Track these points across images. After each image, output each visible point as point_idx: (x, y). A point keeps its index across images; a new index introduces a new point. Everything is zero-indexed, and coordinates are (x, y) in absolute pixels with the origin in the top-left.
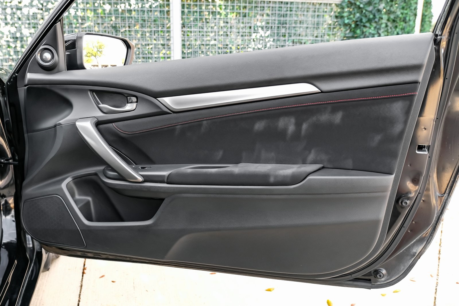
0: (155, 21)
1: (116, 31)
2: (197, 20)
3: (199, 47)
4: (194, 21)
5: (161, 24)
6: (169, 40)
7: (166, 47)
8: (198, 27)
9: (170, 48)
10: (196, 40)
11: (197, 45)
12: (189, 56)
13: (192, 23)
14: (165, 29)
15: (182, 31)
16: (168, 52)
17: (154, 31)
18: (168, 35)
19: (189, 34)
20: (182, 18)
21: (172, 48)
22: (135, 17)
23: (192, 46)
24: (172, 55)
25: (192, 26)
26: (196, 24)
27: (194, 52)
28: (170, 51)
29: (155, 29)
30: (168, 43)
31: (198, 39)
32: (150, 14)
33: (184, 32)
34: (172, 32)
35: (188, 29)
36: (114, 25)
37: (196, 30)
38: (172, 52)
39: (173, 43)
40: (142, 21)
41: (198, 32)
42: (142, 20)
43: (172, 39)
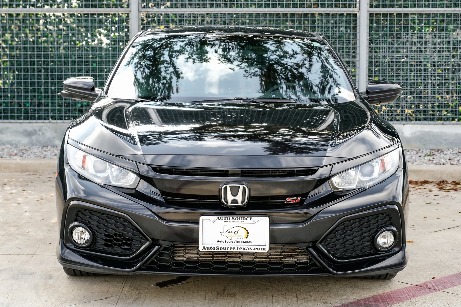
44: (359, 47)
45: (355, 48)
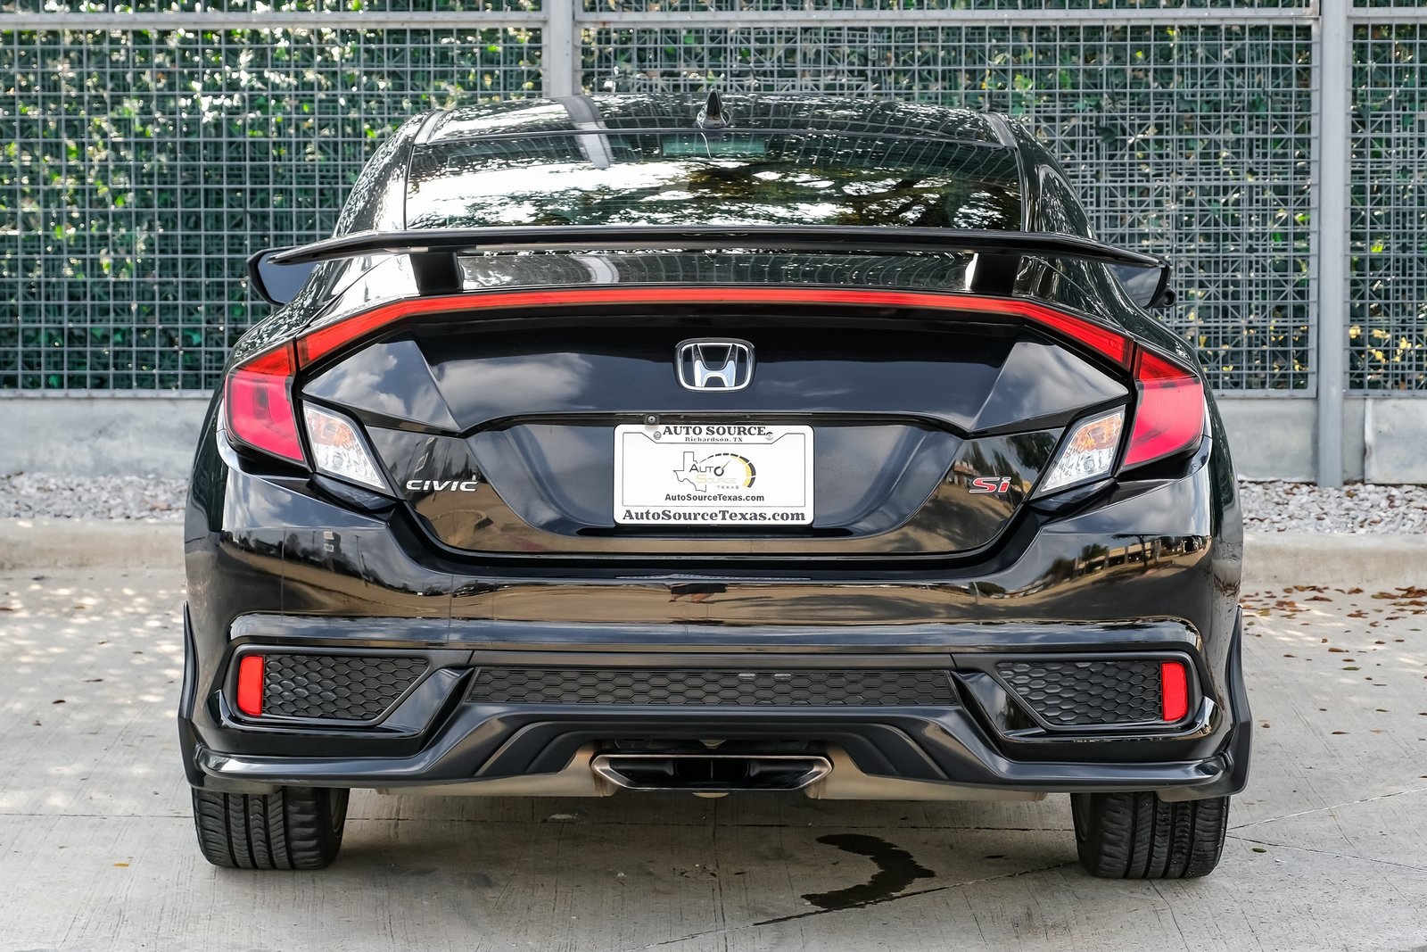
0: (1253, 106)
1: (1113, 145)
2: (1412, 100)
3: (1416, 195)
4: (1398, 102)
5: (1275, 117)
6: (1304, 172)
7: (1291, 197)
8: (1416, 126)
9: (1306, 202)
10: (1405, 171)
11: (1411, 191)
12: (1380, 228)
13: (1393, 112)
14: (1291, 135)
15: (1355, 140)
16: (1299, 217)
17: (1251, 140)
18: (1301, 156)
19: (1383, 150)
20: (1354, 93)
21: (1314, 204)
22: (1181, 95)
23: (1392, 195)
24: (1314, 227)
25: (1393, 119)
26: (1408, 112)
27: (1398, 214)
28: (1306, 212)
29: (1253, 135)
30: (1299, 182)
31: (1416, 169)
32: (1237, 81)
33: (1363, 145)
34: (1314, 144)
35: (1378, 134)
36: (1103, 123)
37: (1407, 134)
38: (1314, 216)
39: (1320, 185)
40: (1205, 107)
41: (1416, 142)
42: (1208, 102)
43: (1314, 169)
44: (1320, 138)
45: (1306, 143)
